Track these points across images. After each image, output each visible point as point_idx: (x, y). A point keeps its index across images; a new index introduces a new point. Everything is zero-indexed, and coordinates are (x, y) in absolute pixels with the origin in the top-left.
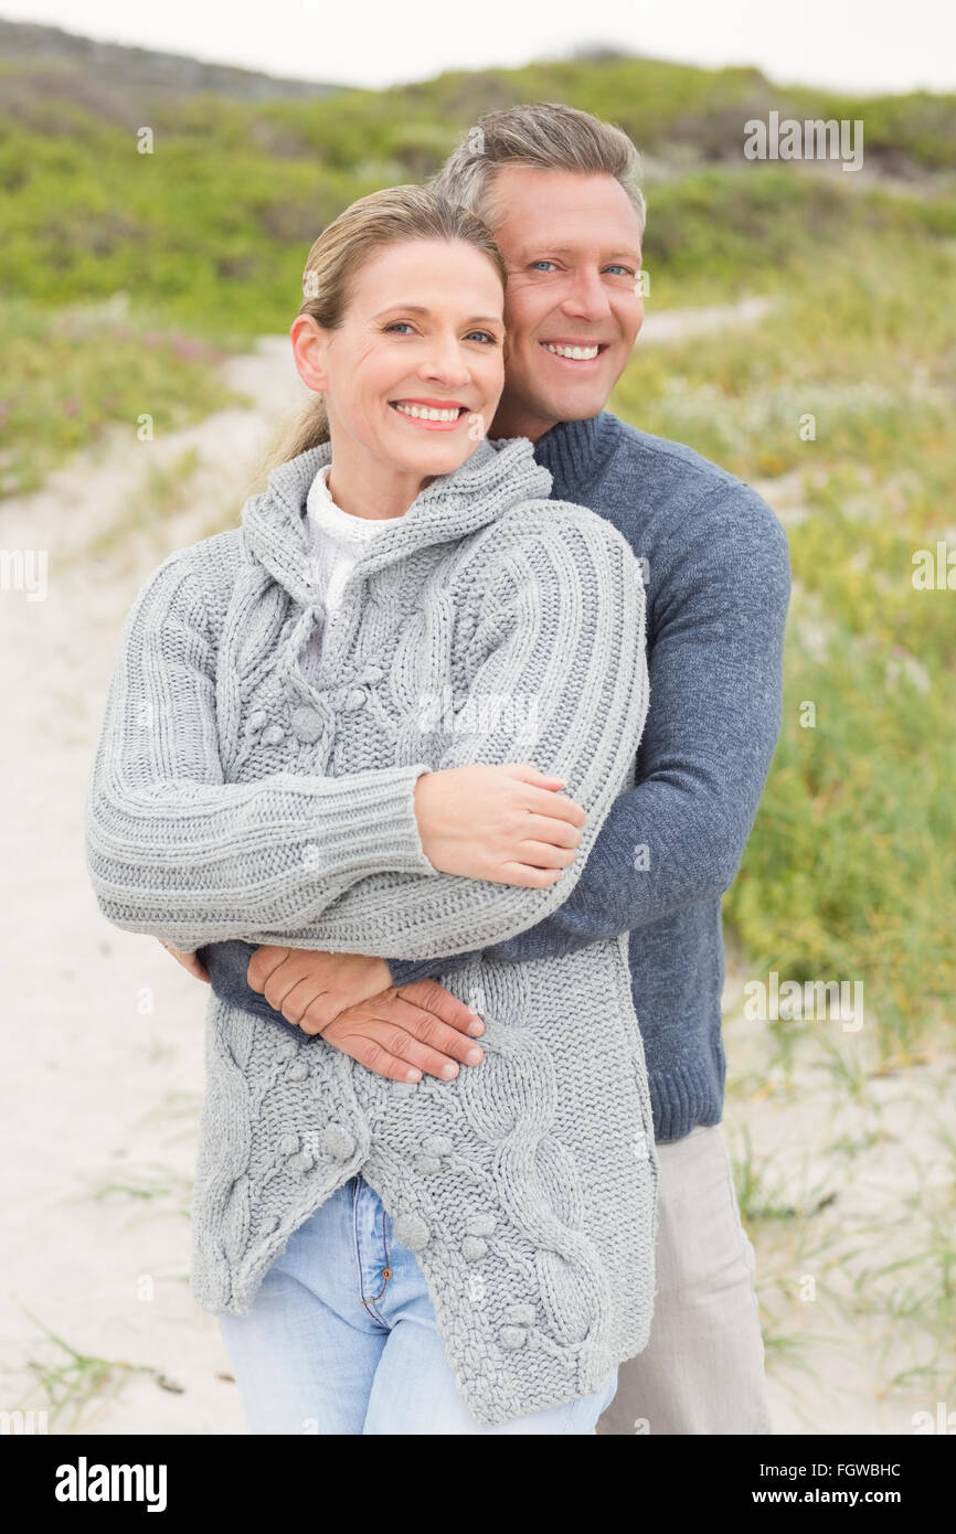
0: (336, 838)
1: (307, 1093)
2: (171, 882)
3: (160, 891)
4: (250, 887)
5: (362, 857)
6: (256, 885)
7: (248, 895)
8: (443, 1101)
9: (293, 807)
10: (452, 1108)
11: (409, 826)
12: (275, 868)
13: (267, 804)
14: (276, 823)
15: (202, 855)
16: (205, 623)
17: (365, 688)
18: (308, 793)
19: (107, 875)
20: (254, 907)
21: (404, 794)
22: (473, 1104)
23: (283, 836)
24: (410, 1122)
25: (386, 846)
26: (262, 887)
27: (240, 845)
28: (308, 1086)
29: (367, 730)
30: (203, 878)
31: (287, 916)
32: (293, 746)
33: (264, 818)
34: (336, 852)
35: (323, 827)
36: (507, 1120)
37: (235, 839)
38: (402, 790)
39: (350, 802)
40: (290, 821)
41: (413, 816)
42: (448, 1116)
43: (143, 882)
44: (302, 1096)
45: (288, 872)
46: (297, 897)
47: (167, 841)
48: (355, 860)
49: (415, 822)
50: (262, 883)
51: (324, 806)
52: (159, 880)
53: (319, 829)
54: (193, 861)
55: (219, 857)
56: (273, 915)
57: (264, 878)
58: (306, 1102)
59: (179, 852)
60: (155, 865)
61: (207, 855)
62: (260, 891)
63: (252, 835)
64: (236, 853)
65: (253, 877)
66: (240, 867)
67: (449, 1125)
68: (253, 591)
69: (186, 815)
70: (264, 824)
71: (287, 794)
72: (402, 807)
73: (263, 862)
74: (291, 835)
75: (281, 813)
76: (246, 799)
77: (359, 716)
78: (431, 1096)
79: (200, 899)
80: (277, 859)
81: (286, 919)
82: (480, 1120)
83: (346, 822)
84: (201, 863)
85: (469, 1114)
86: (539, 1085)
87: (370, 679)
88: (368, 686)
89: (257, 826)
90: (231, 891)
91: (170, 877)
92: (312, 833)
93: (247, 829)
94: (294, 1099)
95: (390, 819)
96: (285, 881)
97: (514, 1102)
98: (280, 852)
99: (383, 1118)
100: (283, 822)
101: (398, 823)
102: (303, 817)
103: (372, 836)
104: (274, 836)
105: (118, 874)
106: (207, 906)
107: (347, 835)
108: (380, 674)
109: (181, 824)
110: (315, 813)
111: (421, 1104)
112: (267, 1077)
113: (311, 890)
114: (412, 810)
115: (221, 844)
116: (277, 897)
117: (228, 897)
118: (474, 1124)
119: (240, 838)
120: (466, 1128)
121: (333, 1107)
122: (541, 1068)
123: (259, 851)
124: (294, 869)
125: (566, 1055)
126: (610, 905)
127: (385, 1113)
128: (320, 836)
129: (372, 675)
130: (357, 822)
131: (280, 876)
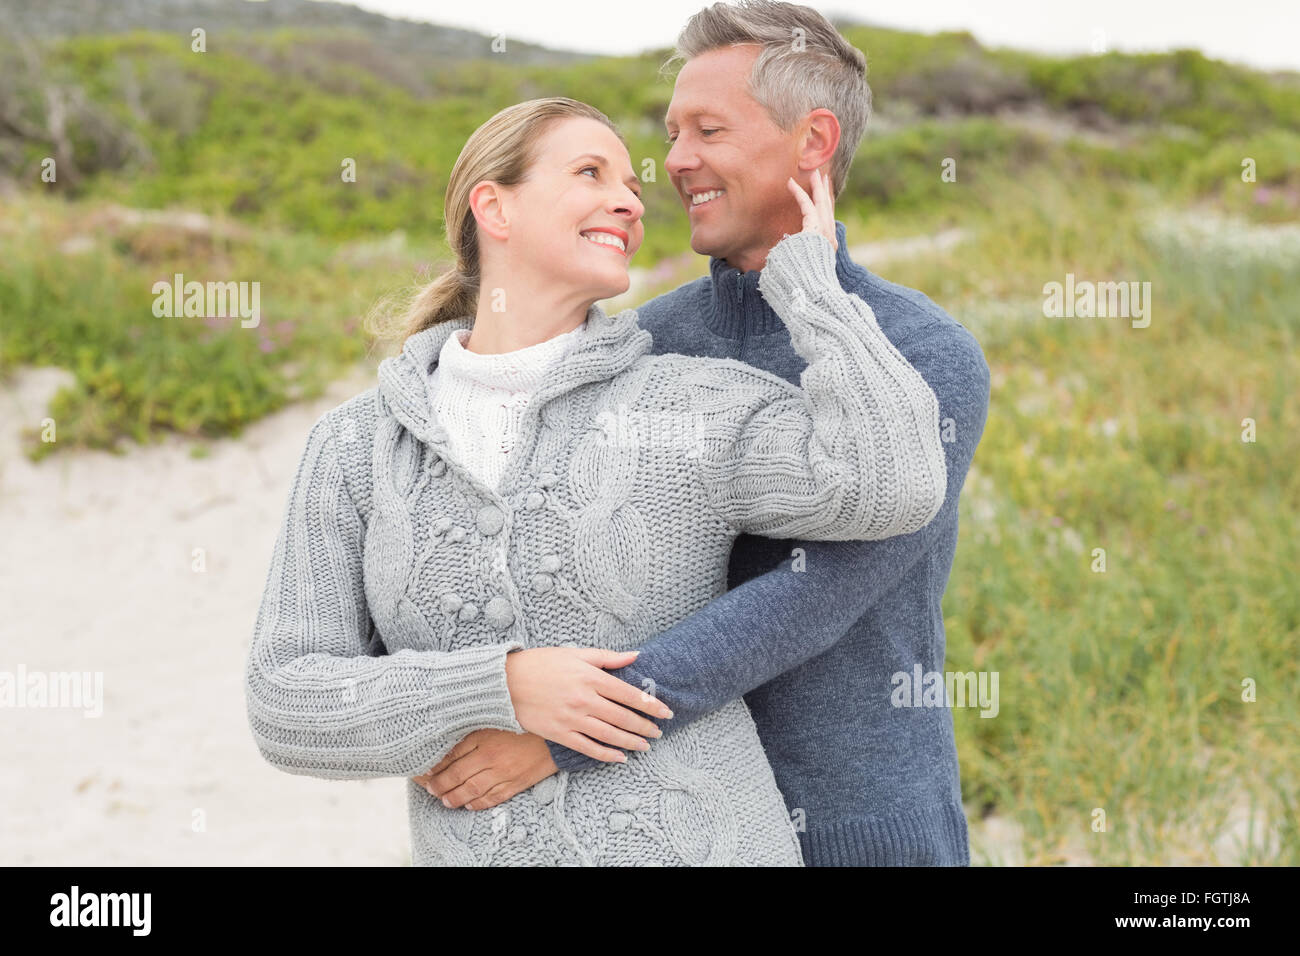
0: (450, 703)
1: (531, 848)
2: (323, 742)
3: (313, 749)
4: (386, 745)
5: (471, 718)
6: (392, 744)
7: (385, 752)
8: (652, 834)
9: (416, 679)
10: (659, 839)
11: (504, 697)
12: (406, 729)
13: (395, 679)
14: (404, 694)
15: (347, 722)
16: (342, 477)
17: (544, 492)
18: (427, 667)
19: (267, 735)
20: (390, 761)
21: (499, 671)
22: (675, 836)
23: (411, 704)
24: (628, 854)
25: (489, 710)
26: (396, 745)
27: (376, 712)
28: (530, 842)
29: (548, 525)
30: (349, 739)
31: (416, 767)
32: (475, 540)
33: (394, 691)
34: (451, 715)
35: (440, 696)
36: (703, 847)
37: (372, 708)
38: (497, 668)
39: (459, 675)
40: (415, 691)
41: (507, 689)
42: (657, 846)
43: (300, 741)
44: (527, 851)
45: (415, 732)
46: (423, 751)
47: (315, 710)
48: (466, 720)
49: (508, 693)
50: (396, 742)
51: (440, 678)
52: (312, 740)
53: (437, 698)
54: (339, 726)
55: (361, 722)
56: (405, 766)
57: (397, 738)
58: (532, 855)
59: (327, 719)
60: (308, 729)
61: (350, 720)
62: (394, 748)
63: (385, 705)
64: (374, 719)
65: (388, 737)
66: (378, 730)
67: (659, 853)
68: (391, 437)
69: (329, 688)
70: (394, 695)
71: (410, 669)
72: (498, 681)
73: (396, 726)
74: (416, 703)
75: (407, 685)
76: (377, 673)
77: (538, 514)
78: (642, 830)
79: (347, 755)
80: (407, 722)
81: (415, 769)
82: (682, 847)
83: (457, 691)
84: (347, 727)
85: (673, 843)
86: (721, 816)
87: (548, 483)
88: (545, 489)
89: (389, 697)
90: (371, 748)
91: (322, 739)
92: (432, 701)
93: (381, 700)
94: (521, 855)
95: (490, 690)
96: (413, 740)
97: (705, 832)
98: (409, 717)
99: (605, 853)
100: (410, 692)
101: (497, 694)
102: (424, 687)
103: (479, 702)
104: (404, 705)
105: (278, 735)
106: (352, 760)
107: (459, 701)
108: (556, 478)
109: (326, 695)
110: (434, 684)
111: (634, 837)
112: (491, 843)
113: (433, 744)
114: (505, 684)
115: (361, 712)
116: (408, 752)
117: (370, 753)
118: (679, 852)
119: (376, 707)
120: (673, 855)
121: (559, 852)
122: (719, 801)
123: (393, 717)
124: (420, 729)
125: (734, 791)
126: (739, 681)
127: (606, 849)
128: (438, 703)
129: (548, 479)
130: (466, 691)
131: (410, 736)
